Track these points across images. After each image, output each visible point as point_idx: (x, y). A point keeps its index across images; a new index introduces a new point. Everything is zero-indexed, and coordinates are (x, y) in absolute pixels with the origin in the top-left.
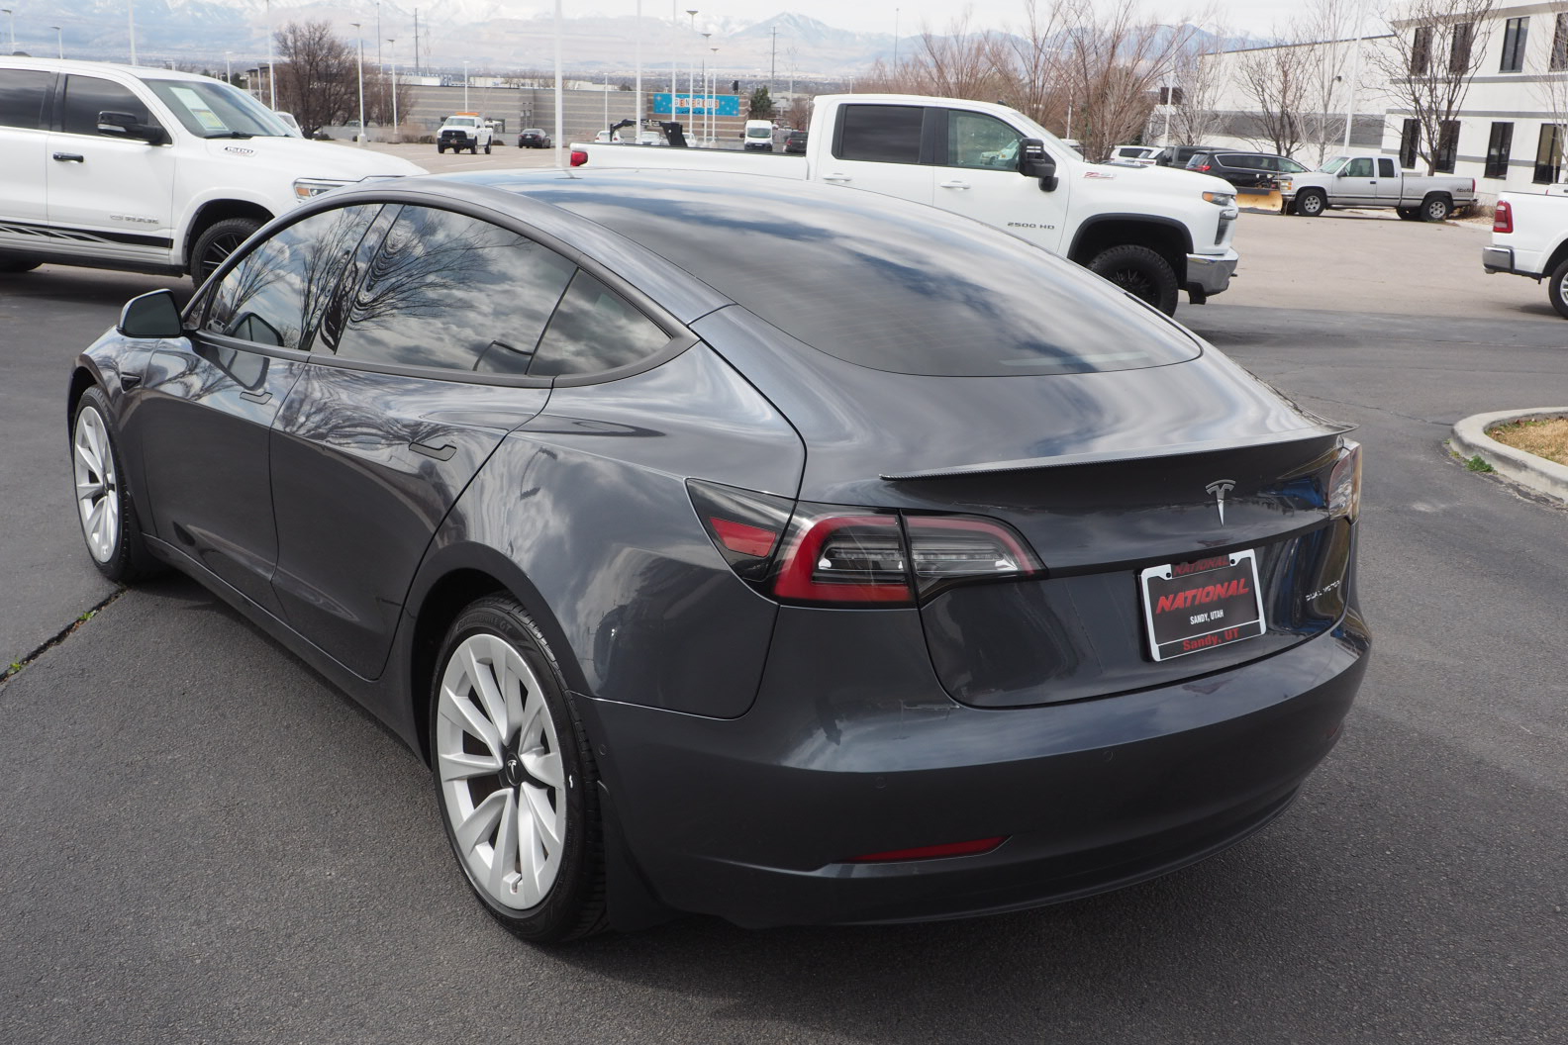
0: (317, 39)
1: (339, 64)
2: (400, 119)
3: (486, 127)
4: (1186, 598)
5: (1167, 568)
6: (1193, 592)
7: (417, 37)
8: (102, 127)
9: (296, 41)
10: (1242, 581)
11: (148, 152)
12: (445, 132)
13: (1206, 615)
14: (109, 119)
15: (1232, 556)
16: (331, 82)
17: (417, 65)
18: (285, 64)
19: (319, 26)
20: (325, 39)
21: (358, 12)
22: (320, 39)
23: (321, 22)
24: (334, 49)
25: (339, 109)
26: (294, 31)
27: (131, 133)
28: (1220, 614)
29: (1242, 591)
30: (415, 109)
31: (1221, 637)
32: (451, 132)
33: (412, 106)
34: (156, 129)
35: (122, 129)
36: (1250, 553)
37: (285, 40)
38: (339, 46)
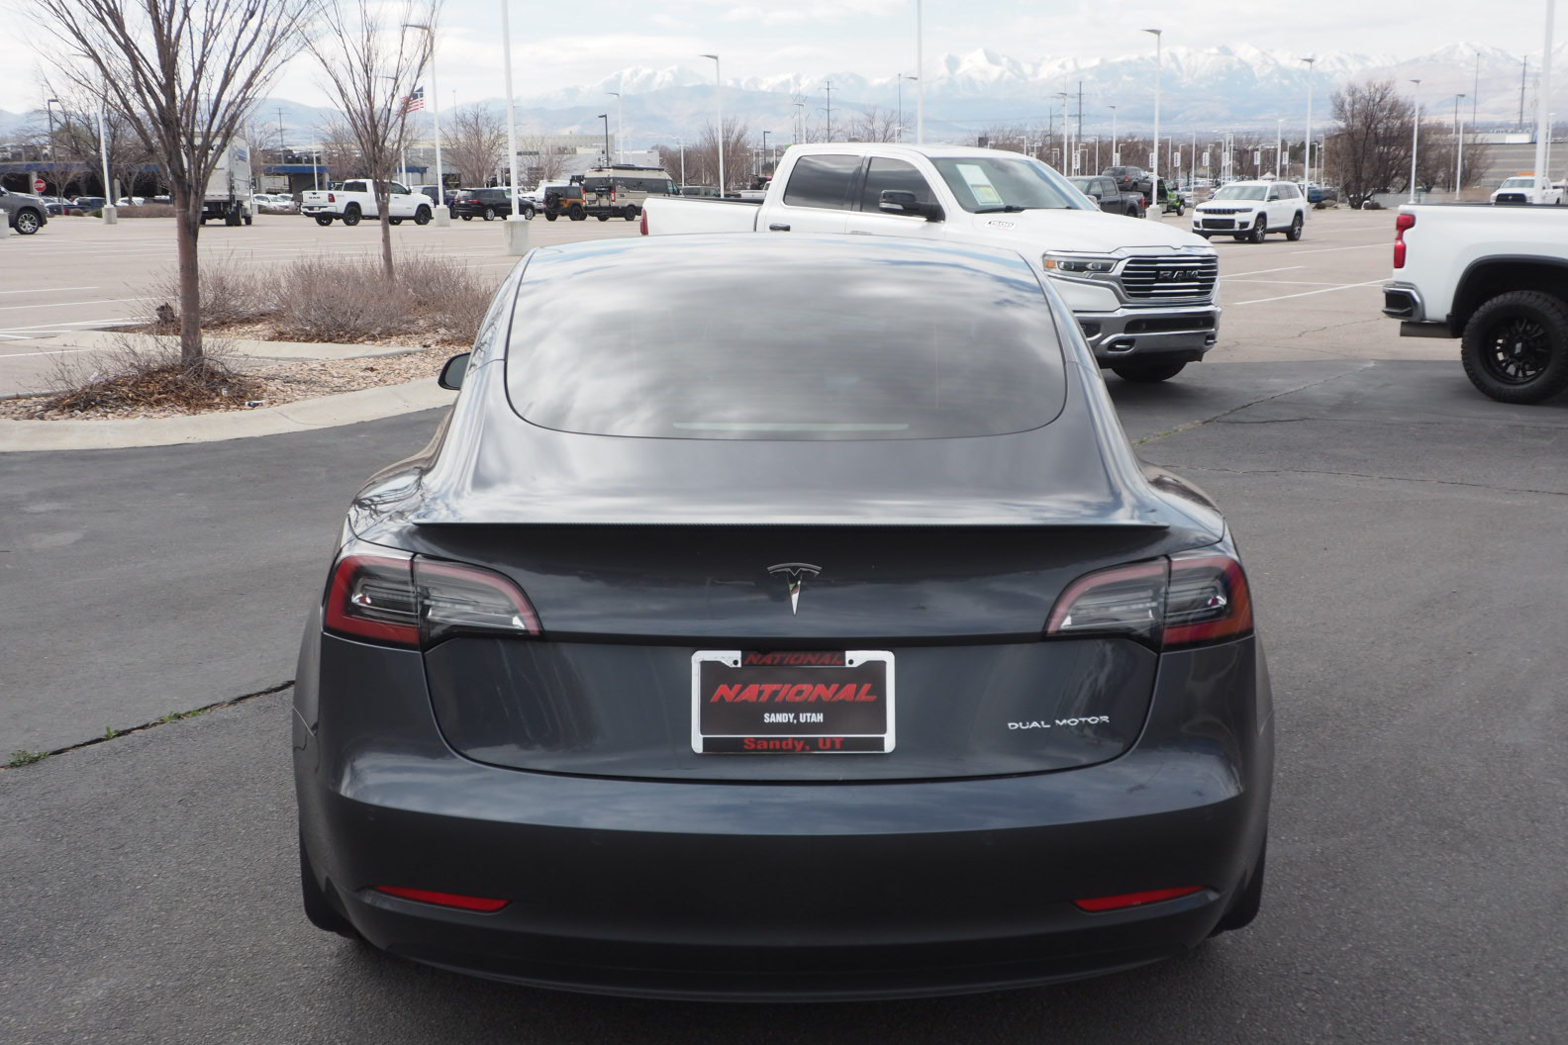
0: (1378, 100)
1: (1402, 124)
2: (1464, 184)
3: (1555, 187)
4: (761, 693)
5: (737, 655)
6: (775, 687)
7: (1523, 89)
8: (884, 205)
9: (1354, 103)
10: (867, 687)
11: (923, 228)
12: (1499, 195)
13: (792, 716)
14: (890, 198)
15: (849, 655)
16: (1390, 146)
17: (1521, 120)
18: (1340, 129)
19: (1382, 86)
20: (1387, 99)
21: (1462, 65)
22: (1381, 99)
23: (1384, 81)
24: (1397, 109)
25: (1396, 175)
26: (1353, 93)
27: (910, 210)
28: (819, 718)
29: (863, 696)
30: (1491, 170)
31: (813, 744)
32: (1507, 195)
33: (1488, 168)
34: (932, 206)
35: (899, 207)
36: (887, 657)
37: (1343, 105)
38: (1403, 105)
